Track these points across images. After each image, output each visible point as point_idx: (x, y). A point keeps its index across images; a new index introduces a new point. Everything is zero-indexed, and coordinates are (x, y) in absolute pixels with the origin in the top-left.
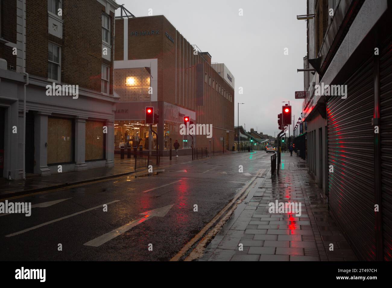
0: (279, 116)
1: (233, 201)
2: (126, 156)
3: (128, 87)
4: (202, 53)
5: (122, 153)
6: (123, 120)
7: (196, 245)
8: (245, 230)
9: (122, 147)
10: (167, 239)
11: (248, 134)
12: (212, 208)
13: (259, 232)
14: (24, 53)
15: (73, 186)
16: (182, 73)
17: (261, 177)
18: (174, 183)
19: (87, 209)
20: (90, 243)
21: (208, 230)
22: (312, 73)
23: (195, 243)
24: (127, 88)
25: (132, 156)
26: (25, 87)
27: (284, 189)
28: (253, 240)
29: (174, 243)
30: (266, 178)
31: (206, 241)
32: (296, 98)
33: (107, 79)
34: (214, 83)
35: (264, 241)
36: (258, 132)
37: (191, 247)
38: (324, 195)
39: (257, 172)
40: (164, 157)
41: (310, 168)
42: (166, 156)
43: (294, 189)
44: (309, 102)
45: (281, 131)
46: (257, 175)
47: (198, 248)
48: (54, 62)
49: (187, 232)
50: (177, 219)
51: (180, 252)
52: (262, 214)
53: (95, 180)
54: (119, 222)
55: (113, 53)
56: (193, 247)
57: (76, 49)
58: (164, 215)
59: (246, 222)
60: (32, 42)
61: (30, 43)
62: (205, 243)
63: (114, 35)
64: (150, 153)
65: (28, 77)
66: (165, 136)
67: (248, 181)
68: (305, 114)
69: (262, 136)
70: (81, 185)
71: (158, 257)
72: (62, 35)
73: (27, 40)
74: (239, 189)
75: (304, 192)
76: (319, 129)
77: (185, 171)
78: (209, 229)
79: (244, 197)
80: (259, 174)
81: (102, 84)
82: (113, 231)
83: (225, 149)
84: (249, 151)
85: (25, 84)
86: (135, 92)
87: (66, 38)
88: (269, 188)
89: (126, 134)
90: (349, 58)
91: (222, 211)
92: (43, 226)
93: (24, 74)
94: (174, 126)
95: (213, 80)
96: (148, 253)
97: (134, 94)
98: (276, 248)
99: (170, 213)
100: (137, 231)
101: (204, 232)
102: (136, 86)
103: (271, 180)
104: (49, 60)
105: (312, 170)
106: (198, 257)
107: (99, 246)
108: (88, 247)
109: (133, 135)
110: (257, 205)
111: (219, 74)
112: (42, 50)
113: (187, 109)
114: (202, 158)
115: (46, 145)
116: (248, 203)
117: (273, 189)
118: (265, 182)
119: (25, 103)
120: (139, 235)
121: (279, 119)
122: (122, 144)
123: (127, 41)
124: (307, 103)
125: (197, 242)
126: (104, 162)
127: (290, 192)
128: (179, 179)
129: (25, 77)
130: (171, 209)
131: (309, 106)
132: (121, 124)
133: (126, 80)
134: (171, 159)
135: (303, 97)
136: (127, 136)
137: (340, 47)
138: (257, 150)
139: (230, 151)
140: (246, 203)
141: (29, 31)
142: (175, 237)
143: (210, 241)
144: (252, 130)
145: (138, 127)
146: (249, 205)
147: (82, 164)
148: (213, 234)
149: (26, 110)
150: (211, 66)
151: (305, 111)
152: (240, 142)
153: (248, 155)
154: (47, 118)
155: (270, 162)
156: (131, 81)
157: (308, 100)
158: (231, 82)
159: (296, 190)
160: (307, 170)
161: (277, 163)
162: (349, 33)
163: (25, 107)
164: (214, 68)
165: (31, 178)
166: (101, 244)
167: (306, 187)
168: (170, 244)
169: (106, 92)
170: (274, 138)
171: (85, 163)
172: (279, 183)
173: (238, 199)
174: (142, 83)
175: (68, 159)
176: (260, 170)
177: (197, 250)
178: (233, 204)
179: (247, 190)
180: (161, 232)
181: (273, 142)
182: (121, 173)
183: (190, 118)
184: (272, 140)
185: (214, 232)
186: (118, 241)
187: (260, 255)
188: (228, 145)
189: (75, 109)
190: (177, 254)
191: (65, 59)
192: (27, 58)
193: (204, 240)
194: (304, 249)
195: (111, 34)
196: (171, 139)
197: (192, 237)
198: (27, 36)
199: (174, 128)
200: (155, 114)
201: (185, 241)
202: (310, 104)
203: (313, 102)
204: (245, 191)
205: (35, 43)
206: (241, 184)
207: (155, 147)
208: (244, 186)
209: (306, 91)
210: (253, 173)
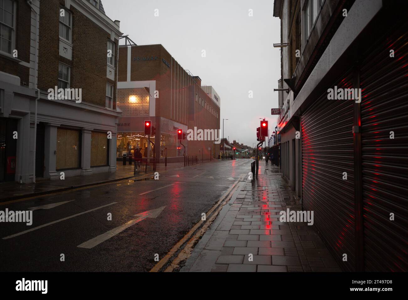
0: (258, 129)
1: (219, 203)
2: (127, 163)
3: (131, 104)
4: (193, 77)
5: (124, 160)
6: (126, 132)
7: (184, 245)
8: (230, 231)
9: (124, 155)
10: (157, 240)
11: (231, 145)
12: (200, 209)
13: (242, 232)
14: (37, 72)
15: (78, 189)
16: (176, 93)
17: (243, 181)
18: (167, 186)
19: (86, 211)
20: (84, 245)
21: (196, 231)
22: (286, 92)
23: (184, 243)
24: (129, 105)
25: (133, 163)
26: (37, 102)
27: (263, 192)
28: (237, 240)
29: (164, 244)
30: (247, 181)
31: (194, 242)
32: (272, 114)
33: (111, 96)
34: (203, 102)
35: (247, 241)
36: (239, 144)
37: (180, 248)
38: (297, 197)
39: (239, 177)
40: (160, 164)
41: (283, 174)
42: (162, 162)
43: (271, 191)
44: (283, 118)
45: (259, 142)
46: (239, 180)
47: (186, 249)
48: (64, 80)
49: (177, 232)
50: (168, 220)
51: (169, 253)
52: (245, 215)
53: (98, 184)
54: (114, 223)
55: (117, 74)
56: (182, 247)
57: (84, 70)
58: (157, 217)
59: (230, 222)
60: (44, 62)
61: (42, 63)
62: (193, 243)
63: (118, 59)
64: (149, 160)
65: (39, 92)
66: (162, 145)
67: (232, 185)
68: (280, 128)
69: (243, 147)
70: (85, 188)
71: (148, 258)
72: (71, 57)
73: (39, 60)
74: (224, 192)
75: (280, 194)
76: (293, 140)
77: (178, 176)
78: (197, 229)
79: (228, 199)
80: (241, 178)
81: (106, 100)
82: (108, 232)
83: (212, 157)
84: (232, 159)
85: (37, 99)
86: (136, 108)
87: (75, 60)
88: (250, 191)
89: (129, 144)
90: (329, 69)
91: (209, 212)
92: (42, 228)
93: (36, 89)
94: (169, 138)
95: (203, 100)
96: (138, 255)
97: (136, 110)
98: (258, 248)
99: (162, 215)
100: (130, 232)
101: (192, 233)
102: (137, 104)
103: (251, 184)
104: (59, 79)
105: (285, 175)
106: (186, 258)
107: (92, 248)
108: (81, 249)
109: (135, 145)
110: (240, 206)
111: (208, 95)
112: (53, 70)
113: (181, 123)
114: (193, 165)
115: (55, 152)
116: (232, 204)
117: (253, 192)
118: (246, 186)
119: (36, 116)
120: (131, 235)
121: (258, 132)
122: (124, 152)
123: (130, 65)
124: (282, 118)
125: (185, 242)
126: (108, 167)
127: (268, 194)
128: (172, 183)
129: (37, 92)
130: (163, 210)
131: (283, 120)
132: (124, 135)
133: (129, 98)
134: (166, 165)
135: (278, 113)
136: (129, 146)
137: (319, 61)
138: (239, 158)
139: (216, 159)
140: (230, 205)
141: (42, 53)
142: (165, 238)
143: (197, 241)
144: (235, 142)
145: (139, 139)
146: (233, 207)
147: (88, 170)
148: (200, 234)
149: (37, 122)
150: (201, 88)
151: (280, 125)
152: (224, 151)
153: (231, 162)
154: (56, 129)
155: (250, 168)
156: (133, 99)
157: (283, 115)
158: (218, 101)
159: (273, 193)
160: (280, 175)
161: (256, 169)
162: (329, 46)
163: (36, 118)
164: (203, 89)
165: (40, 182)
166: (94, 246)
167: (281, 190)
168: (160, 245)
169: (110, 107)
170: (252, 149)
171: (90, 168)
172: (258, 186)
173: (223, 200)
174: (142, 101)
175: (75, 165)
176: (241, 175)
177: (185, 250)
178: (219, 205)
179: (231, 192)
180: (152, 233)
181: (251, 152)
182: (122, 178)
183: (183, 131)
184: (251, 150)
185: (201, 232)
186: (112, 242)
187: (244, 255)
188: (215, 154)
189: (82, 121)
190: (166, 255)
191: (74, 78)
192: (39, 76)
193: (192, 240)
194: (284, 248)
195: (115, 58)
196: (166, 148)
197: (180, 238)
198: (40, 57)
199: (169, 140)
200: (152, 127)
201: (174, 242)
202: (285, 118)
203: (287, 117)
204: (229, 193)
205: (46, 63)
206: (226, 187)
207: (152, 156)
208: (228, 189)
209: (280, 108)
210: (236, 178)
